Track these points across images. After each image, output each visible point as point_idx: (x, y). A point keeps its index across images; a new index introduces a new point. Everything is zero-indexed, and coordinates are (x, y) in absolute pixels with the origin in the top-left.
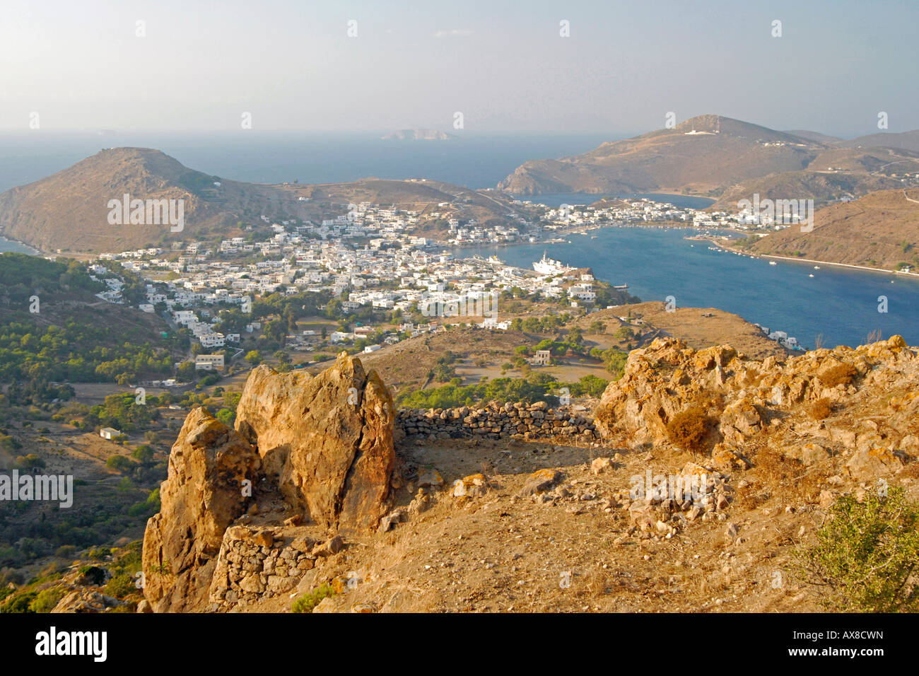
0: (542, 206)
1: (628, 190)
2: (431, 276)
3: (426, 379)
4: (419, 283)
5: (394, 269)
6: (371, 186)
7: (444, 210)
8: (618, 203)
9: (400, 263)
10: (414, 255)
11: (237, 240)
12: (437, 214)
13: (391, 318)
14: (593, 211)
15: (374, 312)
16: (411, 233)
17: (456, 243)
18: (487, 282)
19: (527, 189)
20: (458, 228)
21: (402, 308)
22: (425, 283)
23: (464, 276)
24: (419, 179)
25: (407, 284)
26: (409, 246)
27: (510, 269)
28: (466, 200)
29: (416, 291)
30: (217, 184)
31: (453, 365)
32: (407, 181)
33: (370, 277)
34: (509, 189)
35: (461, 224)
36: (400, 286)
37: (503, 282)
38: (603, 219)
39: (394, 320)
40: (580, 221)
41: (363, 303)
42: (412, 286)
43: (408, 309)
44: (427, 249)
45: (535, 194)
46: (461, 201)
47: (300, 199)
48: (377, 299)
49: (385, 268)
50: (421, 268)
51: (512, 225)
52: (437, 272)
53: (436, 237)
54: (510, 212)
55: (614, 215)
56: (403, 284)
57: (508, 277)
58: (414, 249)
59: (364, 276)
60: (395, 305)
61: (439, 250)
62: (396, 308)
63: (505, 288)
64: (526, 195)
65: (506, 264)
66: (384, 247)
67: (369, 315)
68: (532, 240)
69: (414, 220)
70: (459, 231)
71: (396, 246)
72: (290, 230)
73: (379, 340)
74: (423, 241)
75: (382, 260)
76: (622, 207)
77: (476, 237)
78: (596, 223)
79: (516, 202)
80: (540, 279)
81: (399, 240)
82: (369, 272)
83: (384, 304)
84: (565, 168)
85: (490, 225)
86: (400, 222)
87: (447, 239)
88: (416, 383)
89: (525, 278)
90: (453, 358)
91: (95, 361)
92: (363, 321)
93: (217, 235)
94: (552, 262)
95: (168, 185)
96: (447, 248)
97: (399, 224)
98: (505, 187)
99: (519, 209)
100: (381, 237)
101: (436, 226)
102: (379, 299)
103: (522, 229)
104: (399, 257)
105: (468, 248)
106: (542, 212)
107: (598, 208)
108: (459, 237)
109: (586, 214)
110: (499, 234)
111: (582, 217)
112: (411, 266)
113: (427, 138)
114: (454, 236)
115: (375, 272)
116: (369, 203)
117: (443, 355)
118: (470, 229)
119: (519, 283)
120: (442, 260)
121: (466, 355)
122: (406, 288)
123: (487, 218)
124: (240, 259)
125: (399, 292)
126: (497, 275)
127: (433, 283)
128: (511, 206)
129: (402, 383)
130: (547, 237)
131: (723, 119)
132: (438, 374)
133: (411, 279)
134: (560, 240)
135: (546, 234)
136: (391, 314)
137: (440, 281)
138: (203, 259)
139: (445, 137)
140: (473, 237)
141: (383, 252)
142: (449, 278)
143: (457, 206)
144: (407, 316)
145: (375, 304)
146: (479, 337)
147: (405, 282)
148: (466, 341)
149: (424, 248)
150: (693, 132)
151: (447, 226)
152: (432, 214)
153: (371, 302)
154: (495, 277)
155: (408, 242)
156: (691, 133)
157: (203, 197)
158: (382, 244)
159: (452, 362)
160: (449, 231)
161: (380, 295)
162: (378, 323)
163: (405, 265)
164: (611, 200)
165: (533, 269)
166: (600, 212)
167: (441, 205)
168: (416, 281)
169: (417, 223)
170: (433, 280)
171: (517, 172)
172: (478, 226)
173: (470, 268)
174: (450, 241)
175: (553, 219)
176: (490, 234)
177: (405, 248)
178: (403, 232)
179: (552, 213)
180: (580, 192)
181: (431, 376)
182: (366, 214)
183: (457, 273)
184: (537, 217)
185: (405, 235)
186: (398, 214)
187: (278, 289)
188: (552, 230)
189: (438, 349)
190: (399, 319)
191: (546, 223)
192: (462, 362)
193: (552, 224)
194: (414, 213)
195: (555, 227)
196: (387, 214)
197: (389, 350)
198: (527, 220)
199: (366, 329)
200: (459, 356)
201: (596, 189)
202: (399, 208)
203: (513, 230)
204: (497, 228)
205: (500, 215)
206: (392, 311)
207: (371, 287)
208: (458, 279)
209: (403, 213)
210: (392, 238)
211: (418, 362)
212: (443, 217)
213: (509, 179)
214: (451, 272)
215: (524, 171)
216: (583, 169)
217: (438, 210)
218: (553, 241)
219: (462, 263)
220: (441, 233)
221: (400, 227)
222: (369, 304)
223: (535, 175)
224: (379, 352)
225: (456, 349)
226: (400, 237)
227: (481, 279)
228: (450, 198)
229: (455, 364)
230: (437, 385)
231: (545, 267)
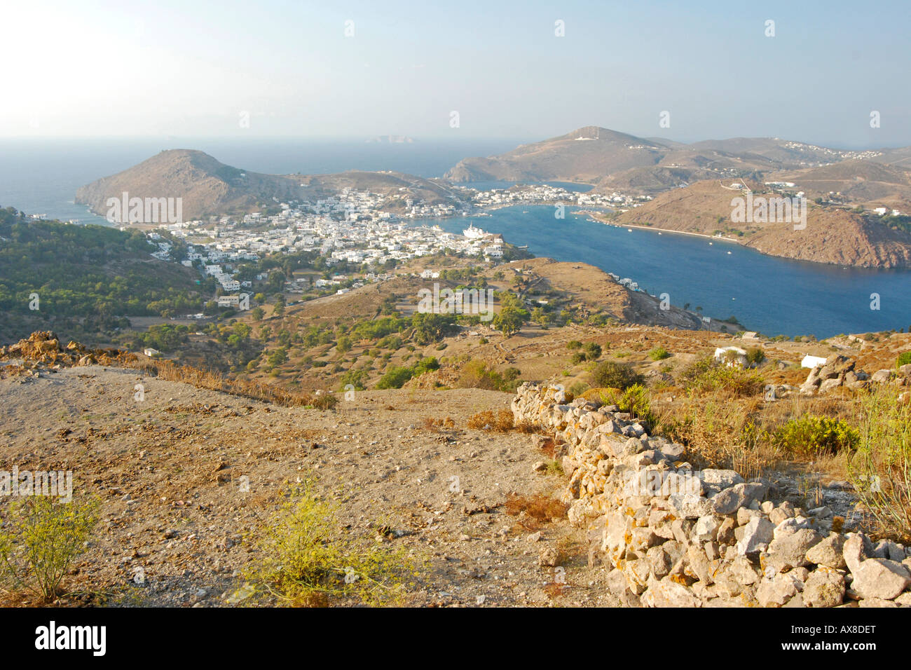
0: (474, 190)
1: (535, 179)
2: (391, 239)
3: (375, 313)
4: (382, 245)
5: (365, 235)
6: (352, 176)
7: (403, 193)
8: (526, 188)
9: (370, 231)
10: (380, 225)
11: (255, 215)
12: (398, 196)
13: (360, 270)
14: (509, 194)
15: (348, 265)
16: (379, 209)
17: (411, 216)
18: (430, 244)
19: (464, 178)
20: (412, 206)
21: (368, 263)
22: (387, 245)
23: (414, 240)
24: (387, 171)
25: (373, 246)
26: (377, 219)
27: (447, 235)
28: (419, 186)
29: (380, 251)
30: (243, 175)
31: (395, 303)
32: (379, 172)
33: (348, 241)
34: (451, 178)
35: (415, 203)
36: (369, 247)
37: (441, 244)
38: (516, 199)
39: (362, 271)
40: (499, 201)
41: (341, 259)
42: (377, 247)
43: (372, 263)
44: (392, 221)
45: (470, 182)
46: (416, 186)
47: (302, 185)
48: (351, 256)
49: (359, 234)
50: (385, 234)
51: (451, 204)
52: (396, 237)
53: (397, 212)
54: (450, 194)
55: (523, 196)
56: (371, 246)
57: (445, 240)
58: (381, 220)
59: (344, 240)
60: (364, 260)
61: (398, 221)
62: (364, 262)
63: (441, 248)
64: (463, 182)
65: (445, 231)
66: (359, 219)
67: (345, 267)
68: (464, 214)
69: (382, 200)
70: (413, 208)
71: (369, 219)
72: (293, 207)
73: (349, 285)
74: (387, 215)
75: (357, 228)
76: (529, 191)
77: (425, 212)
78: (510, 202)
79: (455, 187)
80: (466, 241)
81: (371, 214)
82: (348, 237)
83: (356, 259)
84: (491, 163)
85: (435, 203)
86: (372, 201)
87: (405, 213)
88: (369, 315)
89: (457, 241)
90: (395, 298)
91: (147, 301)
92: (339, 272)
93: (241, 211)
94: (476, 229)
95: (207, 176)
96: (404, 220)
97: (371, 203)
98: (449, 177)
99: (457, 193)
100: (359, 212)
101: (397, 204)
102: (352, 256)
103: (458, 206)
104: (370, 226)
105: (419, 220)
106: (473, 194)
107: (512, 192)
108: (413, 212)
109: (504, 196)
110: (442, 210)
111: (501, 198)
112: (378, 232)
113: (397, 142)
114: (410, 211)
115: (352, 237)
116: (350, 188)
117: (388, 296)
118: (421, 206)
119: (451, 245)
120: (400, 228)
121: (405, 296)
122: (373, 248)
123: (433, 199)
124: (258, 228)
125: (367, 251)
126: (437, 239)
127: (392, 245)
128: (451, 190)
129: (359, 316)
130: (474, 213)
131: (602, 130)
132: (384, 309)
133: (376, 242)
134: (484, 214)
135: (475, 209)
136: (360, 267)
137: (397, 243)
138: (231, 228)
139: (410, 141)
140: (423, 212)
141: (359, 223)
142: (404, 241)
143: (412, 190)
144: (371, 268)
145: (350, 260)
146: (415, 283)
147: (372, 244)
148: (405, 286)
149: (388, 220)
150: (581, 139)
151: (405, 204)
152: (395, 196)
153: (347, 259)
154: (436, 241)
155: (377, 216)
156: (579, 139)
157: (232, 184)
158: (358, 217)
159: (394, 301)
160: (407, 208)
161: (354, 253)
162: (350, 273)
163: (373, 232)
164: (522, 185)
165: (463, 235)
166: (514, 195)
167: (401, 189)
168: (380, 243)
169: (384, 202)
170: (392, 243)
171: (457, 166)
172: (426, 204)
173: (419, 234)
174: (407, 215)
175: (481, 199)
176: (435, 210)
177: (375, 220)
178: (374, 209)
179: (480, 195)
180: (502, 181)
181: (379, 311)
182: (348, 195)
183: (410, 238)
184: (469, 198)
185: (375, 211)
186: (371, 195)
187: (282, 250)
188: (479, 207)
189: (385, 292)
190: (365, 270)
191: (475, 202)
192: (402, 301)
193: (480, 203)
194: (382, 195)
195: (481, 205)
196: (363, 196)
197: (353, 293)
198: (462, 200)
199: (341, 277)
200: (400, 297)
201: (513, 178)
202: (371, 191)
203: (451, 207)
204: (440, 205)
205: (442, 196)
206: (361, 265)
207: (348, 247)
208: (409, 242)
209: (374, 195)
210: (366, 212)
211: (371, 302)
212: (402, 198)
213: (452, 171)
214: (405, 237)
215: (462, 165)
216: (504, 164)
217: (399, 192)
218: (479, 215)
219: (414, 230)
220: (400, 209)
221: (372, 205)
222: (345, 260)
223: (470, 168)
224: (347, 294)
225: (398, 292)
226: (371, 212)
227: (426, 241)
228: (408, 185)
229: (397, 302)
230: (382, 317)
231: (472, 233)
